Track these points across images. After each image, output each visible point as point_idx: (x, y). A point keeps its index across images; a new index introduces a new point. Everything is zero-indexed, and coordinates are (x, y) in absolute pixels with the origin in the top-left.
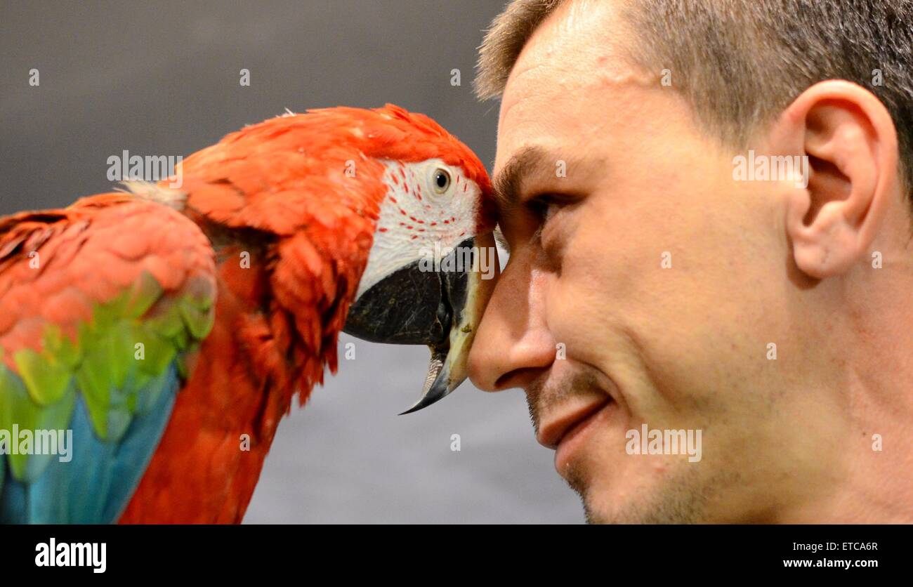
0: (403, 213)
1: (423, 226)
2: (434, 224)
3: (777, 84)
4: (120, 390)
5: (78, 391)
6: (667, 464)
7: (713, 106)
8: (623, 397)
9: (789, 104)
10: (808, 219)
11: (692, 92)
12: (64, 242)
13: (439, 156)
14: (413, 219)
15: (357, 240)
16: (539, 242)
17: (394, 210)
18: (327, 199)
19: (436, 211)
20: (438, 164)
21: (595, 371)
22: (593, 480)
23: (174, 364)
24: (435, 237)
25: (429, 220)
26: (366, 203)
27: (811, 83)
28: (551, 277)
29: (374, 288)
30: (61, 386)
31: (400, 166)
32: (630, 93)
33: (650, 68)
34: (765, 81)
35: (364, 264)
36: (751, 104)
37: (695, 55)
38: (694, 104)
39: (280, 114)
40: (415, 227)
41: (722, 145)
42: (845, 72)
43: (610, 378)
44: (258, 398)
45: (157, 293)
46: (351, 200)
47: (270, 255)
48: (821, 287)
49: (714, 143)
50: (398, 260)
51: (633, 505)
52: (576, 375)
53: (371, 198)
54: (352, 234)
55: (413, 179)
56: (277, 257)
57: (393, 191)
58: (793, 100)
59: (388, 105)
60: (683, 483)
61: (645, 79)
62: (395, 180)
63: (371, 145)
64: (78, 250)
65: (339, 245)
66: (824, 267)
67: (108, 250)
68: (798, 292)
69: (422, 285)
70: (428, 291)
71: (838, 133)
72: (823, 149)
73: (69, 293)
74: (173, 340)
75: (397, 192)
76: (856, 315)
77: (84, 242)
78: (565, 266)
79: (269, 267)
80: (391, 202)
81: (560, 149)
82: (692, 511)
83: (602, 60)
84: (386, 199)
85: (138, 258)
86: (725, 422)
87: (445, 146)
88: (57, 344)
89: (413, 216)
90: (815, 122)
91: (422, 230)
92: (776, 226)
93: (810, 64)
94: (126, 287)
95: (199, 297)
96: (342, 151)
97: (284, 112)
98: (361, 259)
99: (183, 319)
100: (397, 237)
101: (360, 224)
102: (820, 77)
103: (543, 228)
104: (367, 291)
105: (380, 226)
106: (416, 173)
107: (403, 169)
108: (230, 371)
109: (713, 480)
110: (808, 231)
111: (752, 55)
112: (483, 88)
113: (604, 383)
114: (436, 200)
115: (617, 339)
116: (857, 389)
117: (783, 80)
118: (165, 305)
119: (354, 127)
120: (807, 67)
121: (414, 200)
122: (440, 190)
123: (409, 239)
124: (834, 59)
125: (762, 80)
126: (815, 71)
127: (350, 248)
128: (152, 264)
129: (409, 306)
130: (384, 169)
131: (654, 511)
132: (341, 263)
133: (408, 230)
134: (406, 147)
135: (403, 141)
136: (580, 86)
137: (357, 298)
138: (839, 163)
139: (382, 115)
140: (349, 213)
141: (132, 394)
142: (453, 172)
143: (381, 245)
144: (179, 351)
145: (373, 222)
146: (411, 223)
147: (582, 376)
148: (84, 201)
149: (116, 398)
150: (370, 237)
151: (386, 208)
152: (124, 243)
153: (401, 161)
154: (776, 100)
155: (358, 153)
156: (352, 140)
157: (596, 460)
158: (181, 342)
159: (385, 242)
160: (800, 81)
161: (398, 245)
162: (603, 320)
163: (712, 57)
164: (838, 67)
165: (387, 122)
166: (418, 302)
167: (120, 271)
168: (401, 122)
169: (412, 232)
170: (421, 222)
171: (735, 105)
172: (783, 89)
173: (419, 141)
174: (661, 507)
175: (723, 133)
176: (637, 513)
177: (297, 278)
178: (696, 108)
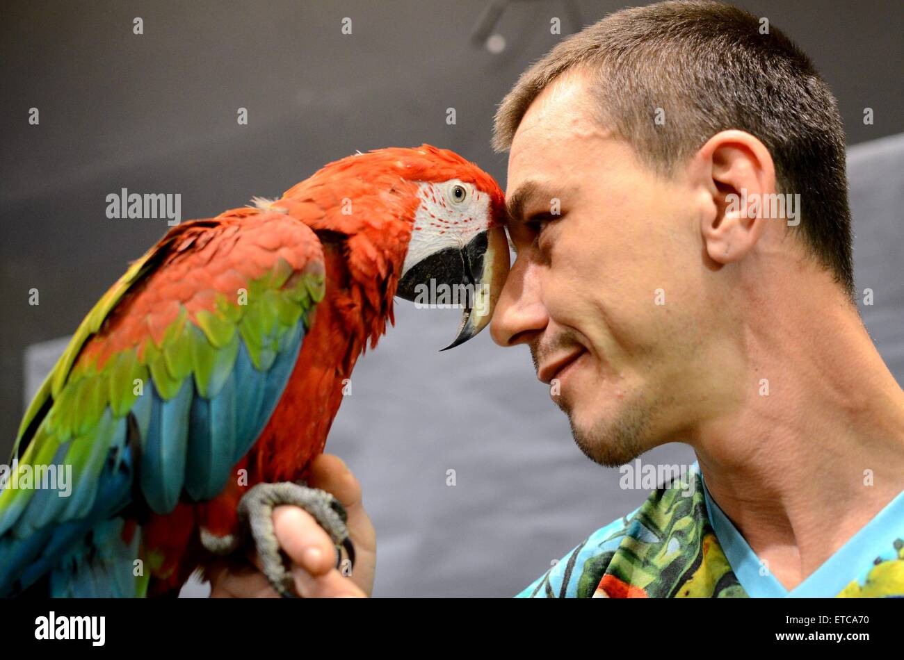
0: (433, 216)
1: (448, 225)
2: (456, 223)
3: (693, 133)
4: (269, 337)
5: (241, 338)
6: (625, 392)
7: (651, 150)
8: (594, 348)
9: (701, 147)
10: (716, 224)
11: (636, 141)
12: (224, 240)
13: (456, 177)
14: (441, 220)
15: (398, 236)
16: (537, 245)
17: (426, 215)
18: (378, 210)
19: (457, 214)
20: (457, 183)
21: (575, 331)
22: (576, 404)
23: (302, 319)
24: (458, 232)
25: (452, 220)
26: (405, 212)
27: (716, 132)
28: (544, 269)
29: (415, 267)
30: (230, 334)
31: (429, 185)
32: (594, 143)
33: (607, 126)
34: (685, 132)
35: (405, 251)
36: (676, 148)
37: (637, 116)
38: (637, 149)
39: (353, 154)
40: (441, 225)
41: (657, 176)
42: (738, 125)
43: (585, 335)
44: (347, 344)
45: (290, 272)
46: (394, 210)
47: (345, 247)
48: (724, 269)
49: (651, 175)
50: (430, 248)
51: (603, 419)
52: (562, 335)
53: (409, 208)
54: (394, 232)
55: (439, 194)
56: (349, 249)
57: (425, 202)
58: (703, 144)
59: (425, 145)
60: (636, 405)
61: (604, 133)
62: (426, 195)
63: (409, 172)
64: (234, 245)
65: (385, 240)
66: (727, 256)
67: (255, 244)
68: (710, 273)
69: (450, 264)
70: (454, 268)
71: (734, 165)
72: (724, 176)
73: (230, 273)
74: (301, 303)
75: (428, 203)
76: (748, 289)
77: (237, 240)
78: (554, 259)
79: (345, 255)
80: (423, 210)
81: (548, 182)
82: (642, 424)
83: (575, 122)
84: (420, 208)
85: (275, 249)
86: (663, 362)
87: (462, 170)
88: (225, 306)
89: (440, 218)
90: (719, 159)
91: (448, 228)
92: (694, 230)
93: (715, 120)
94: (269, 269)
95: (316, 274)
96: (387, 177)
97: (357, 152)
98: (401, 249)
99: (307, 290)
100: (429, 233)
101: (400, 225)
102: (722, 128)
103: (539, 236)
104: (409, 270)
105: (416, 226)
106: (441, 190)
107: (432, 187)
108: (330, 328)
109: (656, 403)
110: (715, 232)
111: (675, 115)
112: (497, 144)
113: (581, 339)
114: (455, 206)
115: (590, 308)
116: (750, 338)
117: (697, 132)
118: (294, 280)
119: (398, 160)
120: (713, 122)
121: (440, 208)
122: (458, 200)
123: (438, 234)
124: (731, 115)
125: (683, 131)
126: (718, 124)
127: (393, 242)
128: (284, 253)
129: (442, 278)
130: (418, 188)
131: (617, 424)
132: (387, 252)
133: (437, 228)
134: (434, 173)
135: (432, 168)
136: (560, 140)
137: (403, 275)
138: (735, 185)
139: (420, 152)
140: (392, 218)
141: (275, 339)
142: (468, 187)
143: (417, 239)
144: (305, 310)
145: (410, 223)
146: (439, 223)
147: (566, 334)
148: (228, 212)
149: (266, 342)
150: (408, 234)
151: (420, 213)
152: (265, 240)
153: (430, 182)
154: (693, 144)
155: (399, 178)
156: (394, 169)
157: (577, 390)
158: (306, 304)
159: (419, 236)
160: (708, 131)
161: (431, 238)
162: (580, 296)
163: (649, 118)
164: (733, 121)
165: (423, 156)
166: (448, 276)
167: (264, 258)
168: (433, 156)
169: (441, 229)
170: (446, 222)
171: (664, 149)
172: (697, 137)
173: (443, 168)
174: (622, 421)
175: (657, 168)
176: (606, 425)
177: (362, 262)
178: (638, 152)
